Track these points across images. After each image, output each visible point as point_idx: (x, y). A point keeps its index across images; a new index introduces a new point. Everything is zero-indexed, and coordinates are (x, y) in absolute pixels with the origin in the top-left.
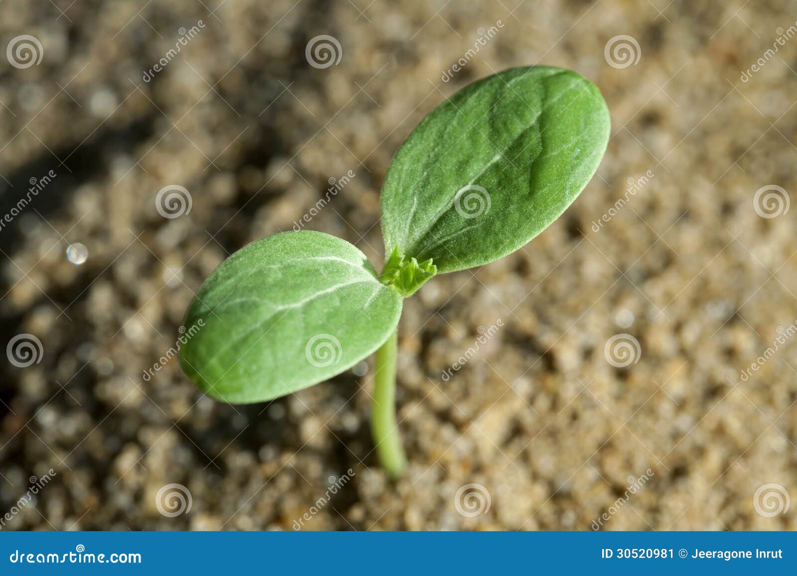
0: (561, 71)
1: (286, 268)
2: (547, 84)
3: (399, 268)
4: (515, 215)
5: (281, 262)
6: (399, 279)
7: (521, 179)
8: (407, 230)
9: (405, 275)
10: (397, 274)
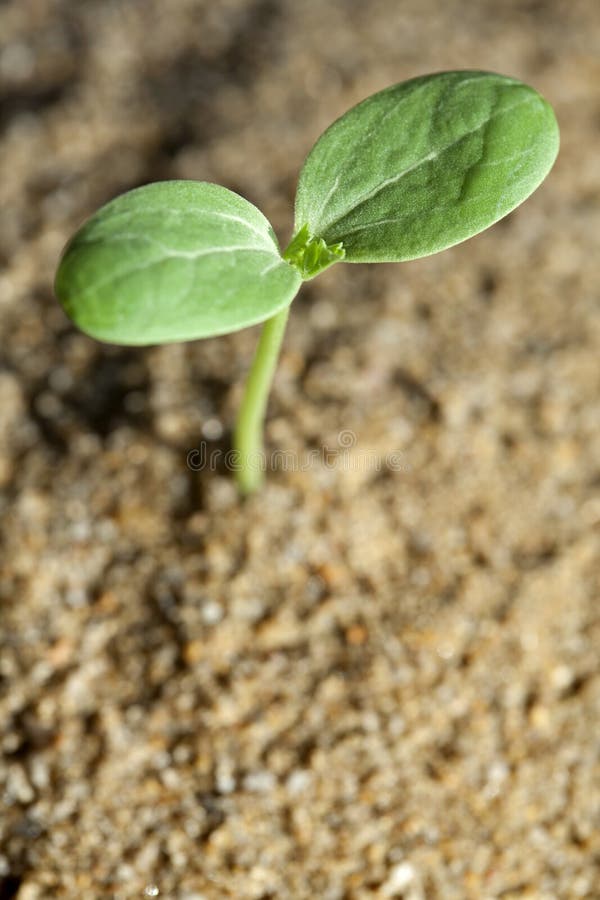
0: (519, 83)
1: (189, 216)
2: (500, 92)
3: (305, 246)
4: (438, 219)
5: (183, 209)
6: (302, 259)
7: (453, 182)
8: (321, 211)
9: (310, 254)
10: (301, 253)
